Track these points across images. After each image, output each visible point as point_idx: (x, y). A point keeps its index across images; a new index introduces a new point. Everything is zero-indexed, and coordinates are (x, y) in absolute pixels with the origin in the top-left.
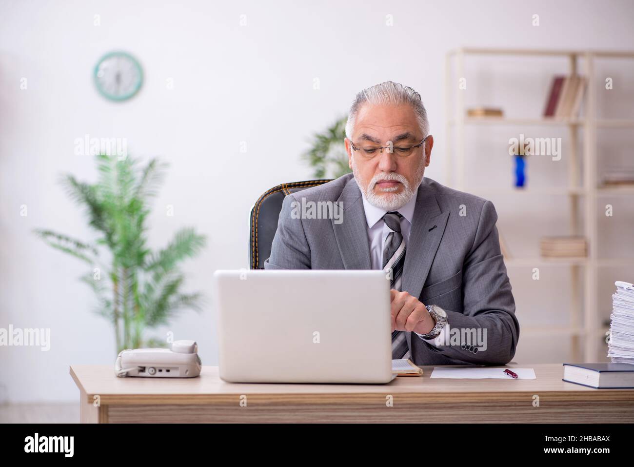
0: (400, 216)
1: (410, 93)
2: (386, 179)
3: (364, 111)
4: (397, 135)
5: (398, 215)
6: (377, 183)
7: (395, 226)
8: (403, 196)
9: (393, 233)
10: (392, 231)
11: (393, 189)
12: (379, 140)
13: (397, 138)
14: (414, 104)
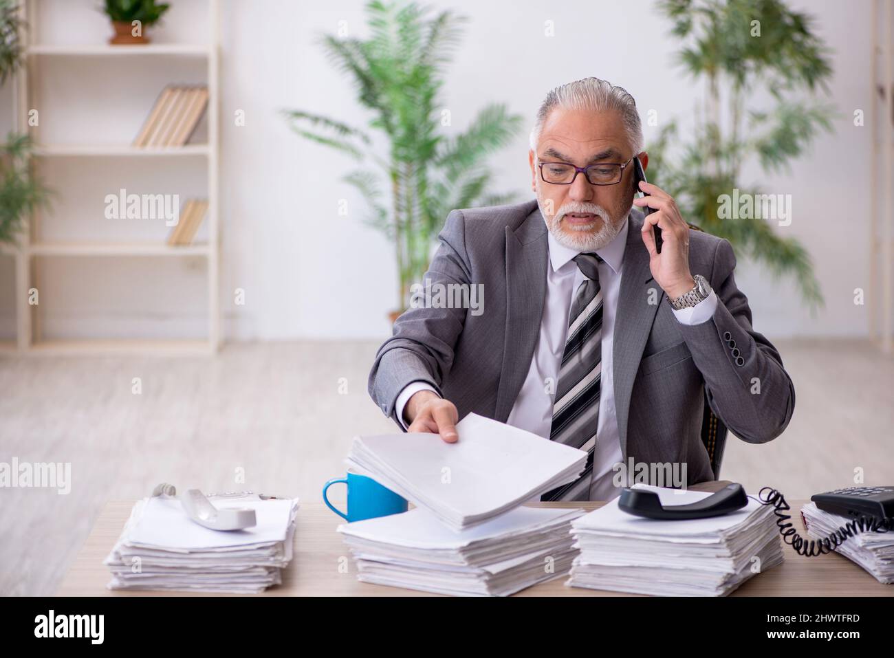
0: (600, 260)
1: (619, 94)
2: (578, 211)
3: (555, 115)
4: (596, 154)
5: (597, 259)
6: (566, 215)
7: (591, 272)
8: (601, 235)
9: (587, 281)
10: (586, 279)
11: (588, 227)
12: (571, 158)
13: (595, 158)
14: (623, 110)
